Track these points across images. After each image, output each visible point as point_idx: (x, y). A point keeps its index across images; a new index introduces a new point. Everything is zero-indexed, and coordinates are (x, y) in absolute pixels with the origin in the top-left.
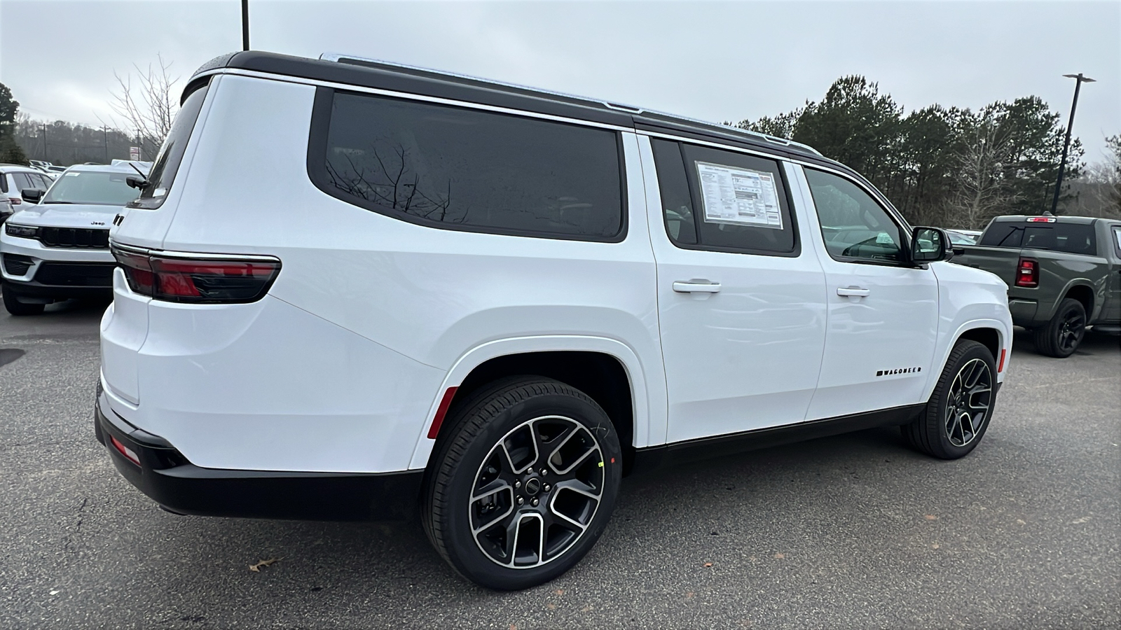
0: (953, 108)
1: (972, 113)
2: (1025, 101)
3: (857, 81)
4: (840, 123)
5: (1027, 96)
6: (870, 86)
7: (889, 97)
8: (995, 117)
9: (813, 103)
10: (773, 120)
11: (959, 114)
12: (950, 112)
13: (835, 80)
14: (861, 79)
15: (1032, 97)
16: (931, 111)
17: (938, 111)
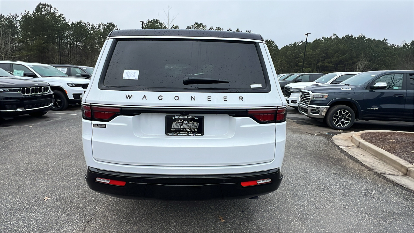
0: (88, 23)
1: (95, 25)
2: (110, 24)
3: (48, 6)
4: (45, 23)
5: (110, 22)
6: (54, 9)
7: (63, 15)
8: (102, 28)
9: (28, 12)
10: (6, 16)
11: (90, 25)
12: (87, 24)
13: (38, 4)
14: (50, 5)
15: (112, 23)
16: (80, 23)
17: (83, 23)
